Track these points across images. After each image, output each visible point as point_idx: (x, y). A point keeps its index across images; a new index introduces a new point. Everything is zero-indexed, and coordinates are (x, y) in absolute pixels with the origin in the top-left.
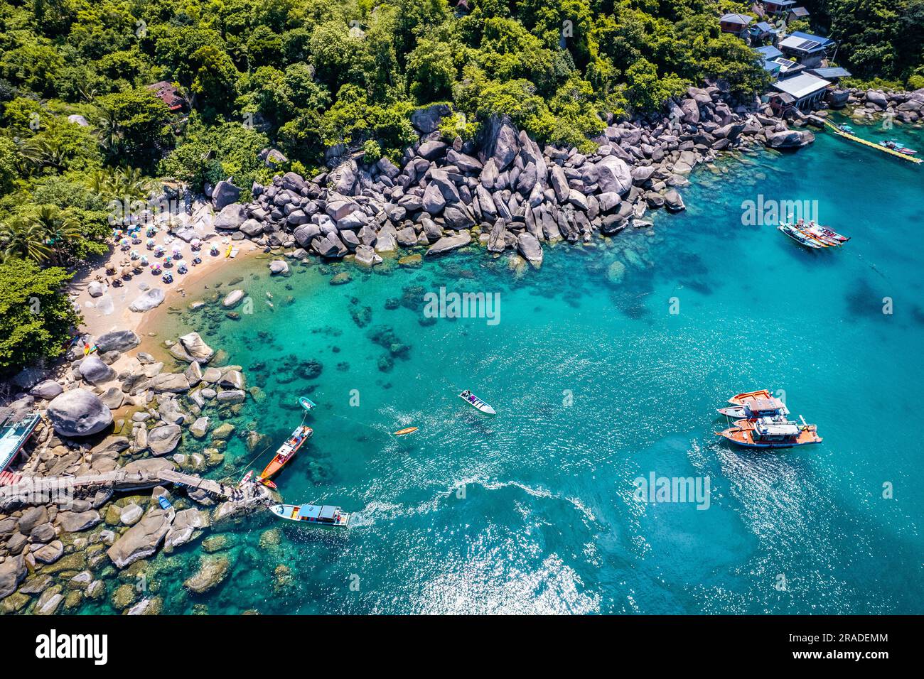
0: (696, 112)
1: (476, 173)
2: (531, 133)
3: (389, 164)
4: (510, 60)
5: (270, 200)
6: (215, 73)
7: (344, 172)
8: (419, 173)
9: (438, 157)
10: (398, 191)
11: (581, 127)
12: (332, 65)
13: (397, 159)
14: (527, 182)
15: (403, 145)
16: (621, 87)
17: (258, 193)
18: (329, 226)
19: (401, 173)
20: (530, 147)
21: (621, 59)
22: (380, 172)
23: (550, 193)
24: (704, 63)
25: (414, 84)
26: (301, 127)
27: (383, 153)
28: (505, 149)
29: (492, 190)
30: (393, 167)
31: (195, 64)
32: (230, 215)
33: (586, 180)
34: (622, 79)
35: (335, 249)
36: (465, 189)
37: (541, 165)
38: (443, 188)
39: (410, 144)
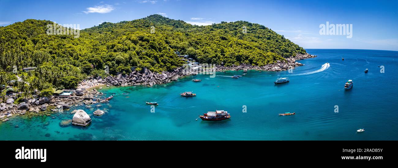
0: (178, 70)
1: (141, 76)
2: (150, 70)
3: (127, 75)
4: (146, 61)
5: (107, 79)
6: (100, 62)
7: (120, 75)
8: (132, 76)
9: (135, 74)
10: (128, 79)
11: (159, 70)
12: (119, 61)
13: (128, 74)
14: (150, 76)
15: (129, 72)
16: (165, 67)
17: (105, 78)
18: (117, 81)
19: (129, 76)
20: (150, 72)
21: (165, 63)
22: (125, 76)
23: (154, 78)
24: (179, 64)
25: (131, 64)
26: (113, 69)
27: (126, 73)
28: (146, 72)
29: (144, 78)
30: (128, 76)
31: (97, 61)
32: (100, 80)
33: (160, 76)
34: (165, 66)
35: (118, 84)
36: (140, 78)
37: (152, 74)
38: (136, 77)
39: (131, 72)
